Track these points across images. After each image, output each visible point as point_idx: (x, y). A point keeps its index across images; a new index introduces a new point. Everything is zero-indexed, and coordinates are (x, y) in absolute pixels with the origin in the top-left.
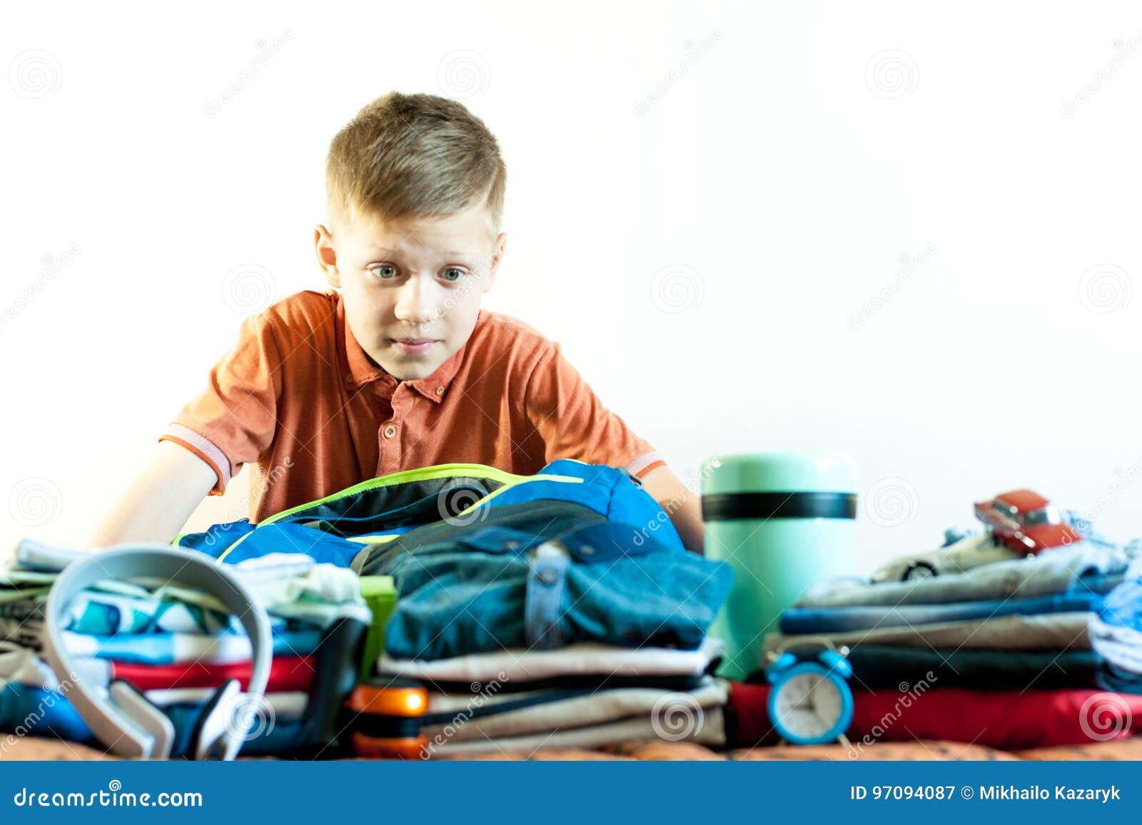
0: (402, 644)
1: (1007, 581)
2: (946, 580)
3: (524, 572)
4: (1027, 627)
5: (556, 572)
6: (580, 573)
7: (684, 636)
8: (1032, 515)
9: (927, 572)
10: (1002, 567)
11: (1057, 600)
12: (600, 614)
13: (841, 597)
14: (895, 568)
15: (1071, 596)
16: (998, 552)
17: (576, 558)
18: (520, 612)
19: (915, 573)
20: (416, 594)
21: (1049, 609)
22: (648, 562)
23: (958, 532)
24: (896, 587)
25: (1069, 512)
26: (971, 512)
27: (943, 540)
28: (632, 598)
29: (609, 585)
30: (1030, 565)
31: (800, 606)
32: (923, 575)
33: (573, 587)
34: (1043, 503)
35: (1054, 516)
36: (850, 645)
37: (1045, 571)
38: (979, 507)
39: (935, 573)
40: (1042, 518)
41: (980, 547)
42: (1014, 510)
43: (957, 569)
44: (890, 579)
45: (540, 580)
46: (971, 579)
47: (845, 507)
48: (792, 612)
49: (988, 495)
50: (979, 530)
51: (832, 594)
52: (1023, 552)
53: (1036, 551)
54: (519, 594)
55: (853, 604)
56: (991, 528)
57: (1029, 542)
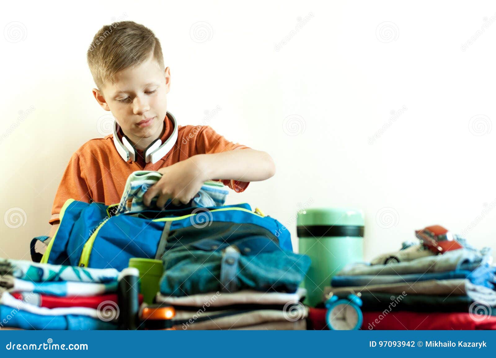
0: (167, 290)
1: (430, 265)
2: (403, 264)
3: (220, 259)
4: (438, 285)
5: (234, 259)
6: (244, 260)
7: (290, 287)
8: (441, 236)
9: (395, 261)
10: (428, 259)
11: (452, 273)
12: (253, 277)
13: (357, 271)
14: (381, 259)
15: (458, 272)
16: (425, 253)
17: (243, 253)
18: (218, 276)
19: (390, 261)
20: (173, 268)
21: (448, 278)
22: (273, 255)
23: (408, 243)
24: (381, 267)
25: (456, 235)
26: (413, 234)
27: (401, 247)
28: (267, 270)
29: (257, 265)
30: (440, 258)
31: (339, 275)
32: (393, 262)
33: (241, 265)
34: (445, 231)
35: (450, 237)
36: (362, 292)
37: (447, 261)
38: (417, 232)
39: (398, 261)
40: (445, 238)
41: (418, 250)
42: (433, 234)
43: (408, 259)
44: (378, 263)
45: (227, 262)
46: (414, 264)
47: (359, 232)
48: (336, 278)
49: (421, 227)
50: (417, 242)
51: (353, 270)
52: (437, 253)
53: (442, 252)
54: (218, 268)
55: (363, 274)
56: (422, 241)
57: (440, 249)
